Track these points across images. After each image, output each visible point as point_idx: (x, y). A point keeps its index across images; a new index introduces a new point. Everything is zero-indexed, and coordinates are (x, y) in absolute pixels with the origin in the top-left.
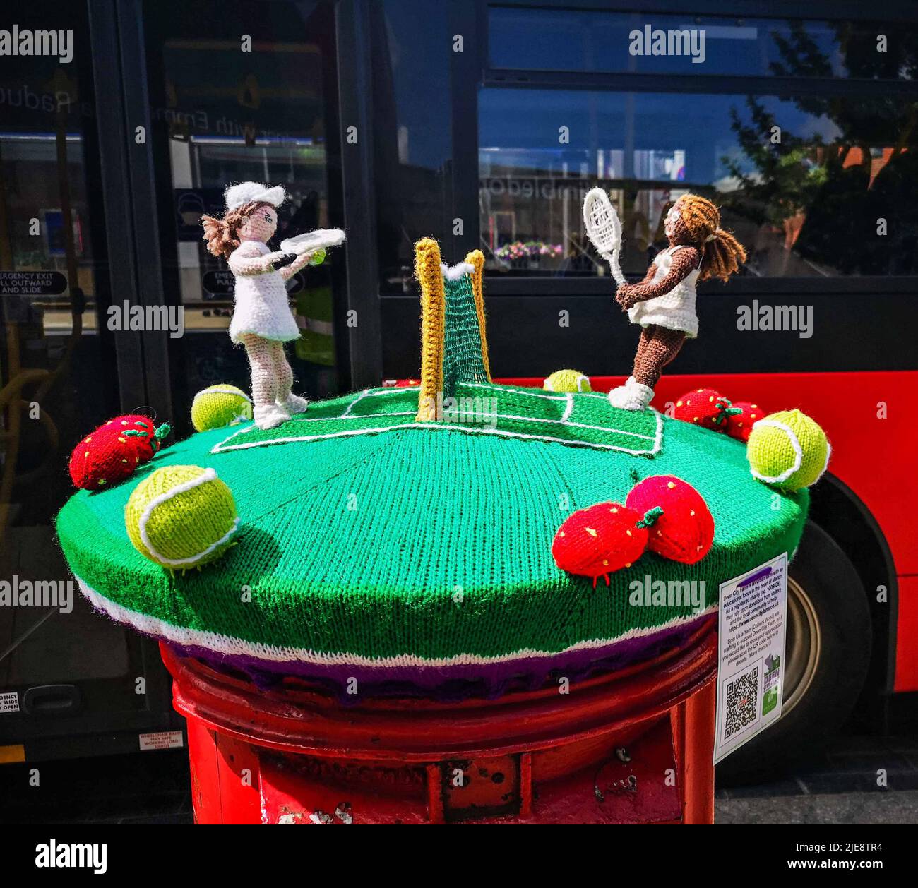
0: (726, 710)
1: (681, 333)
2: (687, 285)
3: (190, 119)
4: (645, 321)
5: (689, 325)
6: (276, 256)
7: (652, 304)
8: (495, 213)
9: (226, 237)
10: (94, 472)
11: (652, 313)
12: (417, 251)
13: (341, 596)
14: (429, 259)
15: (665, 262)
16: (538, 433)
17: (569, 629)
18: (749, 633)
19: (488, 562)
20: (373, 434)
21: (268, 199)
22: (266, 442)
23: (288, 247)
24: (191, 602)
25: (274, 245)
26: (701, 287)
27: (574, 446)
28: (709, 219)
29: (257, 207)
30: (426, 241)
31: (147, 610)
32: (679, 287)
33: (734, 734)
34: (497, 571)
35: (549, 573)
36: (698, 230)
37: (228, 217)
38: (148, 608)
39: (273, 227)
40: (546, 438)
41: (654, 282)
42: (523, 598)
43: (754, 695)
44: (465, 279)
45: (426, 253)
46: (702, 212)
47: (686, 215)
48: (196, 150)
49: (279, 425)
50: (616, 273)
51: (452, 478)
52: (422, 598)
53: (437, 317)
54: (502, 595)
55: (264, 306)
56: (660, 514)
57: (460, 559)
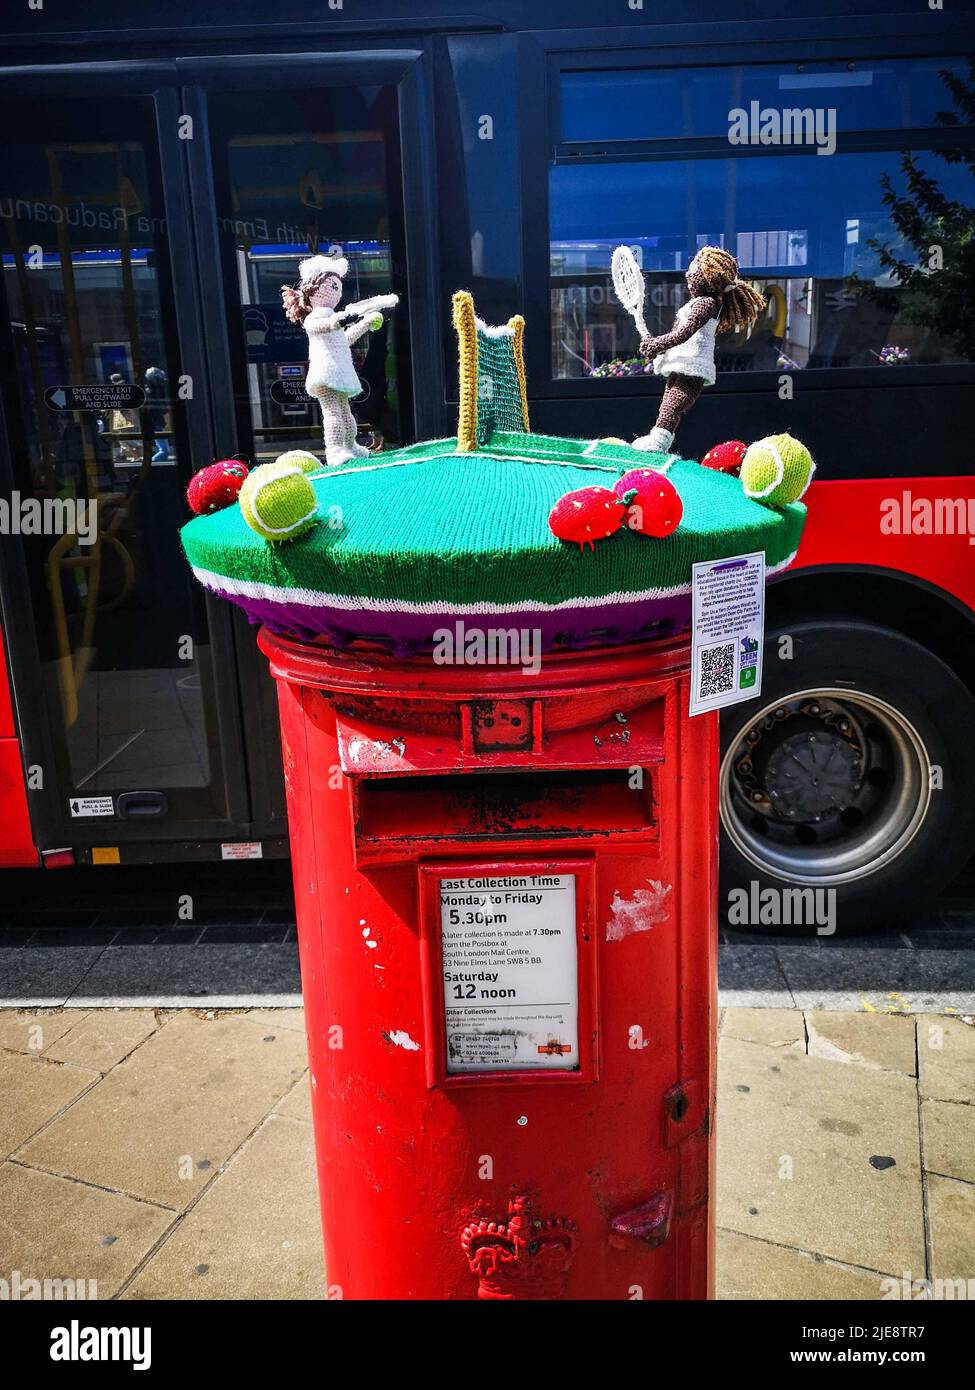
0: (701, 673)
1: (698, 381)
2: (705, 334)
3: (248, 227)
4: (666, 370)
5: (708, 372)
6: (342, 315)
7: (673, 352)
8: (592, 326)
9: (301, 303)
10: (206, 497)
11: (674, 361)
12: (454, 302)
13: (392, 554)
14: (464, 309)
15: (684, 315)
16: (557, 460)
17: (562, 585)
18: (724, 612)
19: (501, 533)
20: (420, 463)
21: (333, 270)
22: (336, 473)
23: (351, 309)
24: (286, 564)
25: (340, 308)
26: (721, 338)
27: (587, 469)
28: (725, 269)
29: (326, 277)
30: (461, 294)
31: (255, 578)
32: (697, 336)
33: (710, 696)
34: (507, 537)
35: (547, 540)
36: (715, 280)
37: (302, 287)
38: (256, 577)
39: (339, 294)
40: (563, 463)
41: (675, 333)
42: (525, 557)
43: (730, 667)
44: (504, 340)
45: (461, 303)
46: (719, 262)
47: (704, 266)
48: (254, 266)
49: (346, 462)
50: (641, 326)
51: (480, 486)
52: (450, 554)
53: (472, 360)
54: (509, 554)
55: (333, 363)
56: (635, 495)
57: (480, 532)
